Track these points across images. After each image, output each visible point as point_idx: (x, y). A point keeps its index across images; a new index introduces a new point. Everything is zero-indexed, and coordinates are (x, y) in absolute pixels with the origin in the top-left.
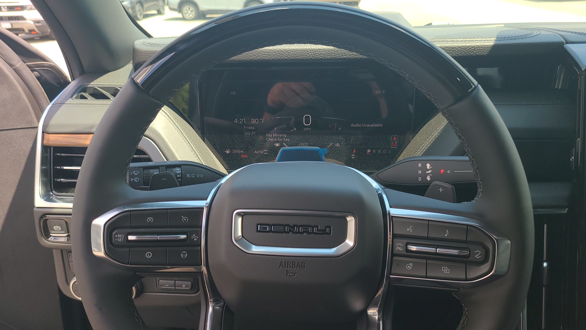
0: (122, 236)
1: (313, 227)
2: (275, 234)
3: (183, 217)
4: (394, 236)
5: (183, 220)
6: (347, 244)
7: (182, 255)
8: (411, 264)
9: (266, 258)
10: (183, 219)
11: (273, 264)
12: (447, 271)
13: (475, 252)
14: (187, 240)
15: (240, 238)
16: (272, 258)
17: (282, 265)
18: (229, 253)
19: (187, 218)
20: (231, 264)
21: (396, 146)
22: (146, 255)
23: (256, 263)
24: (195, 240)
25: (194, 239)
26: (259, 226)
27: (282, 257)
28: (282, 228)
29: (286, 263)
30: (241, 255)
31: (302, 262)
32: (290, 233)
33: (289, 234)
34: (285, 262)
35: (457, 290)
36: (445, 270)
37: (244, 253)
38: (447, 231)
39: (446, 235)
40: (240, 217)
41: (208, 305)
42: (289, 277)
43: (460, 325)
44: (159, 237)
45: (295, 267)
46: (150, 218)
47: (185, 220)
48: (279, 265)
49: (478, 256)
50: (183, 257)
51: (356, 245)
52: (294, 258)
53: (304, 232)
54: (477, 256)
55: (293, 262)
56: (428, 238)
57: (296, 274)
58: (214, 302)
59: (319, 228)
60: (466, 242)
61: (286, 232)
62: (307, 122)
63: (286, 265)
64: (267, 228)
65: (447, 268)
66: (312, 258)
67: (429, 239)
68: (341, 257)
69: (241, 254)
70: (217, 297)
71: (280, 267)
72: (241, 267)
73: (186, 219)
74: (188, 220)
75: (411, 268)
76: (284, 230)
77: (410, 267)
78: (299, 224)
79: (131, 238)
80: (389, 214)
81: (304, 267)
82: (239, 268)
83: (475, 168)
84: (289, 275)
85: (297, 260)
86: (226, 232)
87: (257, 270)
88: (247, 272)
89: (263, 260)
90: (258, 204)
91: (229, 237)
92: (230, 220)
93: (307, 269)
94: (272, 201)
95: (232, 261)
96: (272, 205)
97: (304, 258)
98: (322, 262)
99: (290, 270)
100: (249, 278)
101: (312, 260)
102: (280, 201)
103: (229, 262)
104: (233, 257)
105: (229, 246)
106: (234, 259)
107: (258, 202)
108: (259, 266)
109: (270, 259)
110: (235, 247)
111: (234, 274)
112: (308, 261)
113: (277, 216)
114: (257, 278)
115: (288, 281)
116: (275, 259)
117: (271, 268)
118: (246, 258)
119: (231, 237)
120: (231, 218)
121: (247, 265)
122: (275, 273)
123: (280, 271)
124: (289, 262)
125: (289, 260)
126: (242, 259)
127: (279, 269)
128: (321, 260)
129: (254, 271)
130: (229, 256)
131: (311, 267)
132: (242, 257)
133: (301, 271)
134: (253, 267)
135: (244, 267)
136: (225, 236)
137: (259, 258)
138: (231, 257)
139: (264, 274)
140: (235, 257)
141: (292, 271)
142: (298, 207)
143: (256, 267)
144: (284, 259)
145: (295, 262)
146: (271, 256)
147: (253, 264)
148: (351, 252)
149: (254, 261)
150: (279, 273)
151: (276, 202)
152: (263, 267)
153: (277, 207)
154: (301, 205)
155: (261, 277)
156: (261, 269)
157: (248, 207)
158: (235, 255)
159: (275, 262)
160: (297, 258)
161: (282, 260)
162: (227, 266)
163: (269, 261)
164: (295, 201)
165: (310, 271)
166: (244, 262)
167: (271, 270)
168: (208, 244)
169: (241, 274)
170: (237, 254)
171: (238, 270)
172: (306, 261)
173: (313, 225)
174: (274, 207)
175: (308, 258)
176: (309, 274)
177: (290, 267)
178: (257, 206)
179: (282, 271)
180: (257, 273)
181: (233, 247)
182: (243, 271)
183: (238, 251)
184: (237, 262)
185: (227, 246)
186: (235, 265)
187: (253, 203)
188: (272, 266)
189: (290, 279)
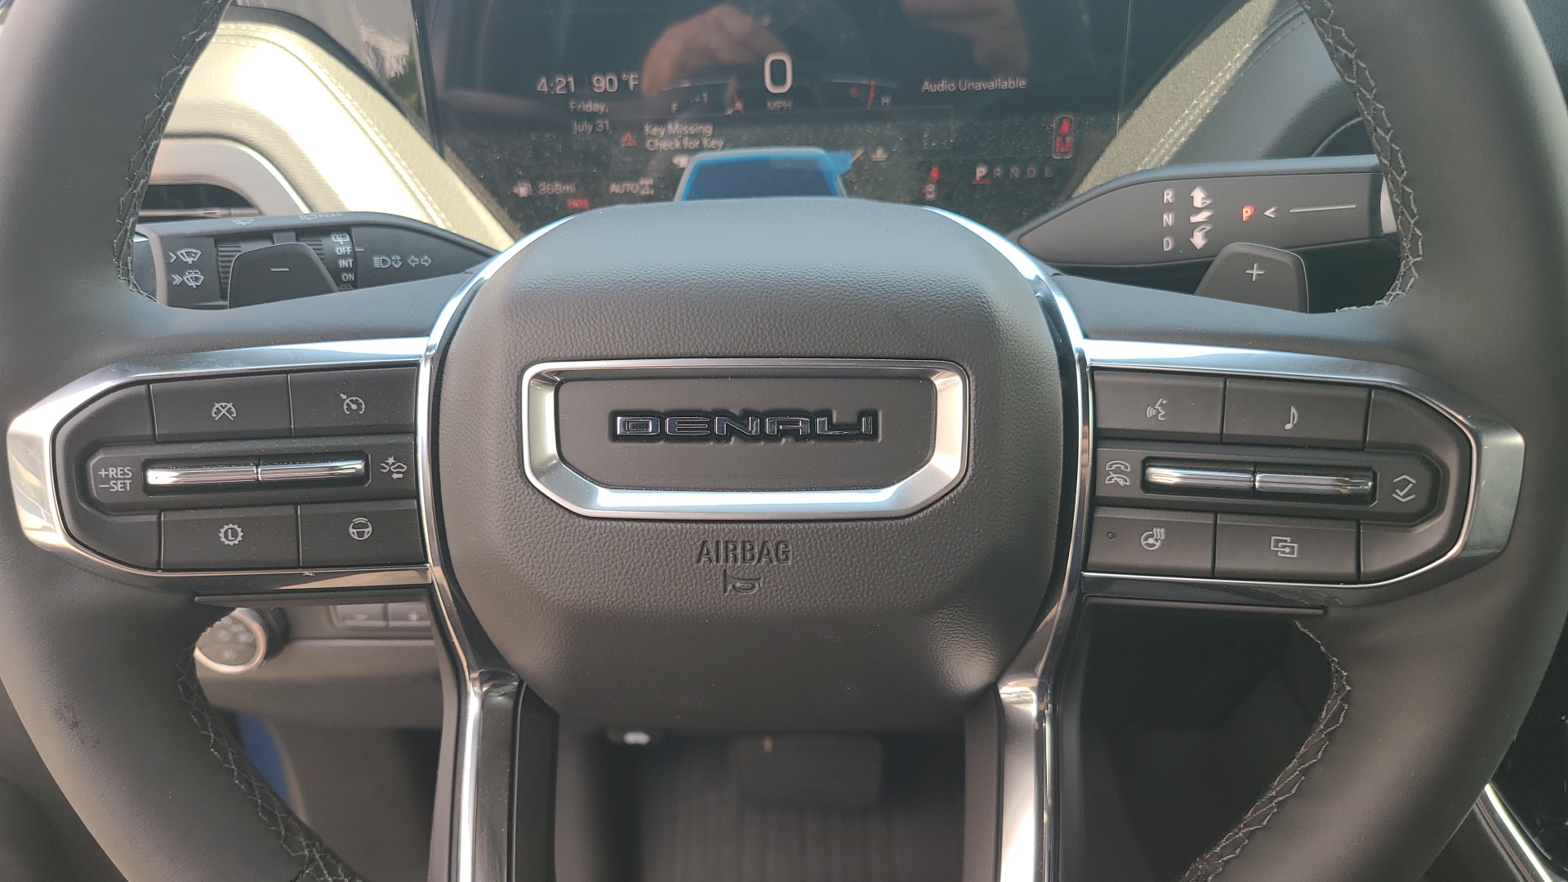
0: (125, 474)
1: (812, 416)
2: (677, 446)
3: (344, 397)
4: (1101, 437)
5: (345, 407)
6: (937, 474)
7: (355, 531)
8: (1160, 532)
9: (649, 529)
10: (348, 404)
11: (673, 552)
12: (1287, 550)
13: (1395, 481)
14: (368, 478)
15: (555, 462)
16: (672, 530)
17: (708, 553)
18: (515, 518)
19: (361, 401)
20: (523, 555)
21: (1066, 153)
22: (222, 535)
23: (614, 550)
24: (395, 476)
25: (390, 472)
26: (619, 419)
27: (707, 526)
28: (701, 424)
29: (722, 546)
30: (560, 523)
31: (778, 539)
32: (733, 439)
33: (726, 445)
35: (1320, 612)
36: (1284, 547)
37: (567, 515)
38: (1293, 410)
39: (1289, 426)
40: (551, 390)
41: (464, 692)
42: (733, 592)
43: (1322, 727)
44: (262, 473)
45: (753, 558)
46: (224, 404)
47: (354, 407)
48: (695, 553)
49: (1404, 497)
50: (356, 537)
51: (970, 473)
52: (750, 525)
53: (783, 434)
54: (1402, 494)
55: (744, 542)
56: (1221, 440)
57: (757, 584)
58: (487, 681)
59: (835, 420)
60: (1361, 447)
61: (719, 439)
62: (779, 78)
63: (722, 551)
64: (648, 427)
65: (1288, 539)
66: (813, 525)
67: (1225, 444)
68: (915, 517)
69: (557, 521)
70: (494, 665)
71: (699, 561)
72: (562, 567)
73: (359, 405)
74: (363, 407)
75: (1158, 544)
76: (707, 429)
77: (1155, 539)
78: (760, 407)
79: (159, 477)
80: (1082, 359)
81: (787, 559)
82: (555, 568)
83: (1400, 180)
84: (734, 587)
85: (760, 533)
86: (500, 446)
87: (620, 574)
88: (582, 582)
89: (639, 540)
90: (611, 342)
91: (511, 462)
92: (510, 402)
93: (797, 562)
94: (660, 328)
95: (529, 546)
96: (662, 340)
97: (786, 525)
98: (849, 538)
99: (734, 569)
100: (593, 601)
101: (812, 531)
102: (691, 327)
103: (517, 550)
104: (530, 530)
105: (513, 493)
106: (534, 538)
107: (610, 335)
108: (624, 561)
109: (661, 533)
110: (534, 497)
111: (538, 589)
112: (800, 536)
113: (681, 381)
114: (618, 601)
115: (731, 607)
116: (682, 534)
117: (668, 565)
118: (578, 534)
119: (518, 460)
120: (516, 394)
121: (582, 557)
122: (682, 581)
123: (701, 573)
124: (732, 541)
125: (731, 534)
126: (563, 537)
127: (698, 567)
128: (846, 529)
129: (609, 577)
130: (516, 528)
131: (809, 556)
132: (563, 532)
133: (775, 571)
134: (603, 566)
135: (570, 566)
136: (497, 461)
137: (624, 533)
138: (523, 531)
139: (645, 585)
140: (535, 532)
141: (742, 572)
142: (757, 346)
143: (613, 562)
144: (713, 532)
145: (752, 540)
146: (668, 524)
147: (603, 555)
148: (951, 499)
149: (605, 544)
150: (697, 583)
151: (677, 332)
152: (638, 562)
153: (682, 351)
154: (768, 339)
155: (634, 597)
156: (633, 570)
157: (574, 353)
158: (539, 525)
159: (680, 546)
160: (761, 528)
161: (706, 536)
162: (510, 562)
163: (658, 542)
164: (745, 326)
165: (808, 569)
166: (570, 548)
167: (670, 573)
168: (442, 490)
169: (564, 591)
170: (544, 520)
171: (552, 576)
172: (791, 538)
173: (812, 407)
174: (667, 349)
175: (800, 525)
176: (804, 581)
177: (735, 560)
178: (606, 349)
179: (706, 575)
180: (619, 585)
181: (528, 498)
182: (569, 580)
183: (546, 509)
184: (545, 549)
185: (509, 496)
186: (540, 560)
187: (593, 338)
188: (672, 557)
189: (737, 600)
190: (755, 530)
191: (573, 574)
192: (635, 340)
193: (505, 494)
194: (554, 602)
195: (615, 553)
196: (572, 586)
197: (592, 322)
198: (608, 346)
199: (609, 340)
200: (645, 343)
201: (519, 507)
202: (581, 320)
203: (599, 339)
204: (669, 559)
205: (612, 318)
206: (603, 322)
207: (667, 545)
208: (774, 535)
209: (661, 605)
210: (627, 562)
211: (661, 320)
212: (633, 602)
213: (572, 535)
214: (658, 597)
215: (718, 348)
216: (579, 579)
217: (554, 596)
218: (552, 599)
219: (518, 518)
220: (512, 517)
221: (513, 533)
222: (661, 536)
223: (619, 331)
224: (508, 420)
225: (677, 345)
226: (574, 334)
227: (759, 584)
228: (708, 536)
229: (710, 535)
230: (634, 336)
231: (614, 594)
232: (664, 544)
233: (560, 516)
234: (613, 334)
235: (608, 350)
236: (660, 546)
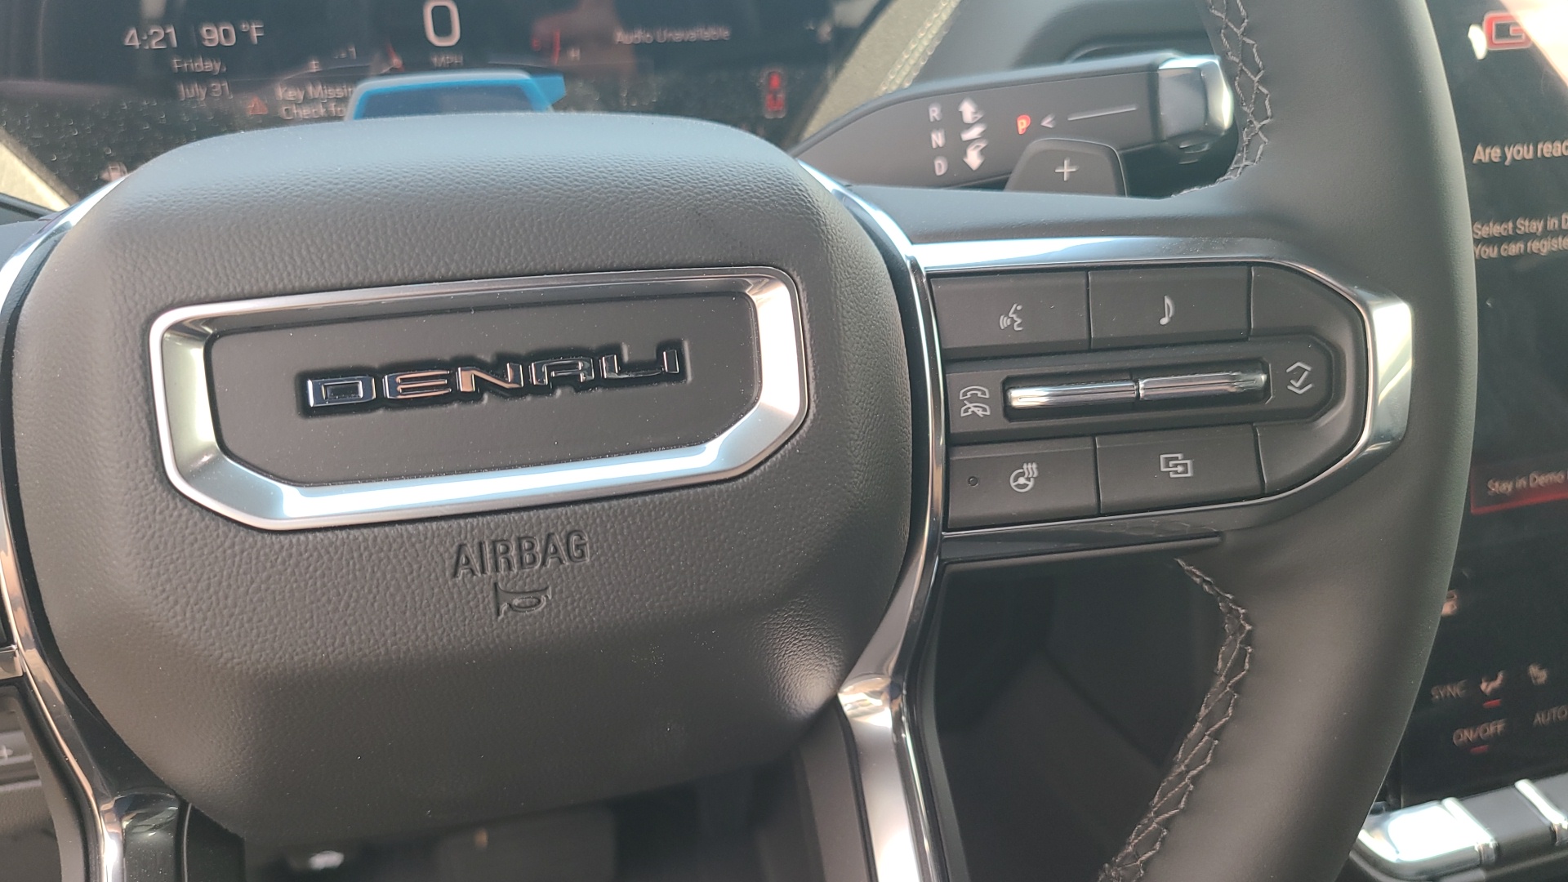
1: (596, 356)
2: (401, 414)
4: (952, 359)
6: (771, 416)
8: (1031, 469)
9: (375, 538)
11: (415, 567)
12: (1180, 469)
13: (1288, 370)
15: (206, 459)
16: (410, 536)
17: (468, 561)
18: (157, 548)
20: (176, 602)
23: (323, 575)
26: (310, 383)
27: (462, 522)
29: (487, 549)
30: (233, 545)
31: (568, 528)
32: (486, 396)
33: (476, 406)
34: (481, 544)
35: (1216, 539)
36: (1176, 466)
37: (243, 533)
38: (1168, 301)
39: (1164, 321)
40: (200, 347)
42: (510, 614)
43: (1222, 679)
45: (534, 561)
48: (449, 563)
49: (1301, 388)
51: (813, 410)
52: (525, 515)
53: (556, 383)
54: (1298, 384)
55: (519, 540)
56: (1090, 347)
57: (543, 598)
58: (128, 812)
59: (626, 358)
60: (1248, 335)
61: (466, 398)
63: (488, 555)
64: (356, 391)
65: (1180, 456)
66: (614, 503)
67: (1095, 351)
68: (750, 476)
69: (227, 544)
70: (135, 784)
71: (455, 574)
72: (242, 613)
75: (1031, 484)
76: (448, 386)
77: (1026, 477)
78: (522, 350)
80: (915, 267)
81: (583, 555)
82: (231, 616)
83: (1239, 32)
84: (510, 605)
85: (541, 523)
86: (121, 440)
87: (336, 610)
88: (276, 629)
89: (361, 555)
90: (290, 268)
91: (141, 462)
92: (132, 370)
93: (598, 558)
94: (363, 244)
95: (184, 588)
96: (369, 262)
97: (577, 508)
98: (666, 515)
99: (508, 581)
100: (296, 658)
101: (616, 511)
102: (410, 240)
103: (164, 595)
104: (184, 563)
105: (150, 508)
106: (192, 573)
107: (287, 258)
108: (341, 590)
109: (395, 540)
110: (185, 511)
111: (206, 652)
112: (598, 520)
113: (401, 321)
114: (337, 652)
115: (508, 636)
116: (426, 538)
117: (408, 587)
118: (262, 558)
119: (155, 457)
120: (141, 357)
121: (274, 592)
122: (432, 608)
123: (460, 593)
124: (502, 540)
125: (500, 531)
126: (239, 566)
127: (455, 585)
128: (661, 503)
129: (318, 617)
130: (160, 563)
131: (613, 548)
132: (237, 559)
133: (567, 575)
134: (308, 601)
135: (255, 609)
136: (118, 462)
137: (336, 549)
138: (171, 567)
139: (376, 622)
140: (193, 565)
141: (521, 583)
142: (510, 261)
143: (323, 594)
144: (472, 529)
145: (530, 534)
146: (403, 527)
147: (306, 584)
148: (794, 448)
149: (308, 568)
150: (455, 608)
151: (389, 248)
152: (363, 588)
153: (400, 274)
154: (524, 250)
155: (361, 642)
156: (356, 601)
157: (231, 289)
158: (197, 553)
159: (426, 556)
160: (542, 516)
161: (462, 536)
162: (155, 618)
163: (391, 554)
164: (489, 234)
165: (613, 566)
166: (252, 582)
167: (413, 598)
168: (27, 525)
169: (248, 648)
170: (206, 545)
171: (227, 628)
172: (586, 526)
173: (593, 344)
174: (378, 273)
175: (598, 506)
176: (610, 583)
177: (509, 567)
178: (282, 280)
179: (469, 593)
180: (336, 627)
181: (176, 513)
182: (255, 631)
183: (207, 527)
184: (212, 590)
185: (142, 515)
186: (204, 607)
187: (260, 265)
188: (415, 574)
189: (516, 623)
190: (534, 520)
191: (260, 621)
192: (327, 264)
193: (136, 512)
194: (233, 668)
195: (326, 580)
196: (260, 640)
197: (256, 243)
198: (285, 275)
199: (286, 267)
200: (343, 266)
201: (161, 529)
202: (237, 241)
203: (270, 266)
204: (409, 578)
205: (288, 235)
206: (274, 242)
207: (405, 558)
208: (562, 523)
209: (404, 648)
210: (345, 592)
211: (363, 233)
212: (360, 649)
213: (254, 562)
214: (398, 636)
215: (453, 267)
216: (272, 628)
217: (233, 658)
218: (229, 665)
219: (161, 547)
220: (152, 546)
221: (154, 571)
222: (395, 546)
223: (299, 252)
224: (131, 398)
225: (391, 266)
226: (229, 261)
227: (547, 597)
228: (466, 538)
229: (469, 536)
230: (325, 257)
231: (329, 641)
232: (401, 557)
233: (231, 535)
234: (291, 257)
235: (286, 281)
236: (394, 561)
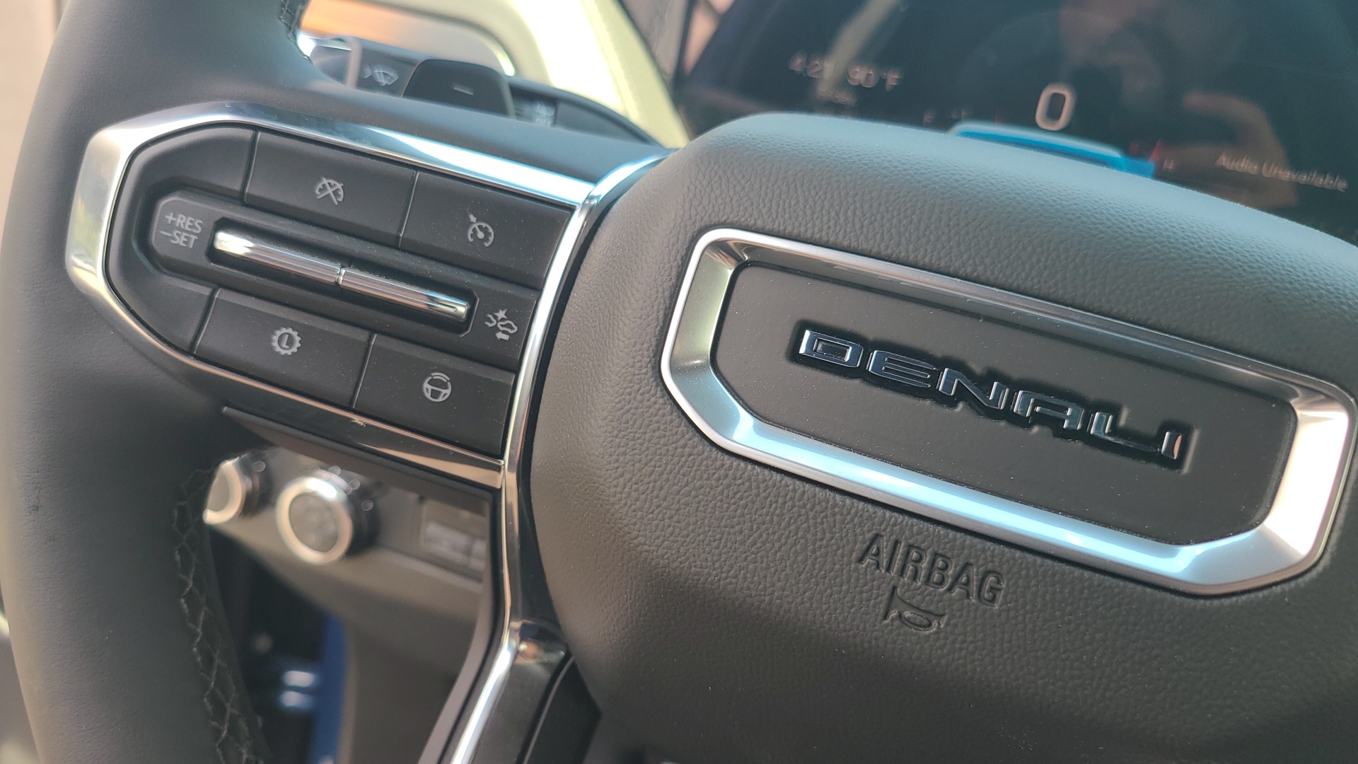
0: (193, 227)
1: (1090, 407)
2: (877, 392)
3: (473, 219)
5: (470, 232)
6: (1271, 547)
7: (430, 387)
9: (804, 492)
10: (474, 230)
11: (828, 535)
14: (467, 329)
15: (702, 362)
16: (835, 505)
17: (877, 554)
18: (627, 422)
19: (491, 230)
20: (622, 475)
22: (275, 338)
23: (746, 506)
24: (500, 335)
25: (496, 329)
26: (807, 334)
27: (888, 513)
29: (901, 549)
30: (685, 446)
31: (990, 566)
32: (961, 405)
33: (949, 411)
34: (897, 543)
37: (697, 438)
40: (731, 267)
41: (495, 644)
42: (897, 623)
44: (342, 275)
45: (941, 583)
46: (333, 182)
47: (481, 235)
48: (860, 547)
50: (428, 395)
51: (1326, 560)
52: (951, 534)
53: (1037, 419)
55: (936, 555)
57: (935, 623)
58: (526, 638)
59: (1122, 422)
61: (939, 399)
63: (899, 556)
64: (844, 354)
66: (1049, 562)
68: (1216, 602)
69: (682, 442)
70: (541, 616)
71: (861, 560)
72: (666, 508)
73: (487, 234)
74: (491, 238)
76: (927, 381)
78: (1015, 371)
79: (233, 244)
81: (993, 600)
82: (658, 507)
84: (900, 615)
85: (963, 548)
86: (639, 321)
87: (743, 542)
88: (688, 536)
89: (785, 503)
90: (832, 223)
91: (646, 345)
92: (671, 267)
93: (1008, 610)
94: (905, 222)
95: (633, 465)
96: (903, 240)
97: (1006, 550)
98: (1101, 600)
99: (908, 590)
100: (693, 569)
101: (1046, 571)
102: (950, 231)
103: (616, 465)
104: (642, 444)
105: (636, 387)
106: (643, 456)
107: (833, 214)
108: (755, 527)
109: (819, 503)
110: (661, 401)
111: (626, 529)
112: (1024, 572)
113: (910, 306)
114: (728, 580)
115: (886, 643)
116: (849, 513)
117: (814, 551)
118: (703, 468)
119: (657, 346)
120: (682, 259)
121: (699, 503)
122: (827, 581)
123: (858, 579)
124: (919, 548)
125: (920, 538)
126: (682, 467)
127: (856, 569)
128: (1099, 585)
129: (726, 542)
130: (624, 436)
131: (1028, 607)
132: (683, 459)
133: (969, 612)
134: (723, 523)
135: (678, 510)
136: (629, 339)
137: (767, 486)
138: (631, 443)
139: (772, 570)
140: (647, 449)
141: (919, 598)
142: (1039, 282)
143: (739, 524)
144: (895, 525)
145: (949, 555)
146: (832, 494)
147: (728, 508)
148: (1283, 594)
149: (736, 494)
150: (848, 591)
151: (927, 233)
152: (774, 533)
153: (927, 259)
154: (1059, 276)
155: (752, 582)
156: (764, 543)
157: (776, 226)
158: (655, 441)
159: (841, 530)
160: (968, 542)
161: (882, 527)
162: (602, 480)
163: (811, 514)
164: (1029, 249)
165: (1020, 627)
166: (686, 485)
167: (814, 564)
168: (549, 368)
169: (659, 541)
170: (664, 436)
171: (651, 516)
172: (1009, 572)
173: (1092, 395)
174: (908, 251)
175: (1030, 557)
176: (1010, 641)
177: (915, 576)
178: (821, 230)
179: (866, 584)
180: (737, 558)
181: (653, 399)
182: (671, 529)
183: (671, 422)
184: (653, 476)
185: (628, 390)
186: (641, 488)
187: (808, 212)
188: (824, 542)
189: (899, 634)
190: (957, 543)
191: (678, 522)
192: (865, 230)
193: (625, 385)
194: (641, 553)
195: (746, 511)
196: (671, 538)
197: (813, 193)
198: (825, 227)
199: (829, 221)
200: (879, 236)
201: (637, 408)
202: (798, 186)
203: (816, 216)
204: (818, 543)
205: (842, 194)
206: (828, 196)
207: (822, 523)
208: (985, 559)
209: (786, 606)
210: (758, 528)
211: (909, 212)
212: (749, 589)
213: (695, 468)
214: (786, 593)
215: (980, 269)
216: (685, 532)
217: (644, 544)
218: (639, 549)
219: (631, 422)
220: (624, 420)
221: (618, 440)
222: (818, 508)
223: (846, 212)
224: (661, 290)
225: (922, 249)
226: (784, 202)
227: (939, 624)
228: (885, 530)
229: (888, 530)
230: (866, 222)
231: (726, 568)
232: (819, 520)
233: (687, 436)
234: (837, 214)
235: (824, 233)
236: (811, 522)
